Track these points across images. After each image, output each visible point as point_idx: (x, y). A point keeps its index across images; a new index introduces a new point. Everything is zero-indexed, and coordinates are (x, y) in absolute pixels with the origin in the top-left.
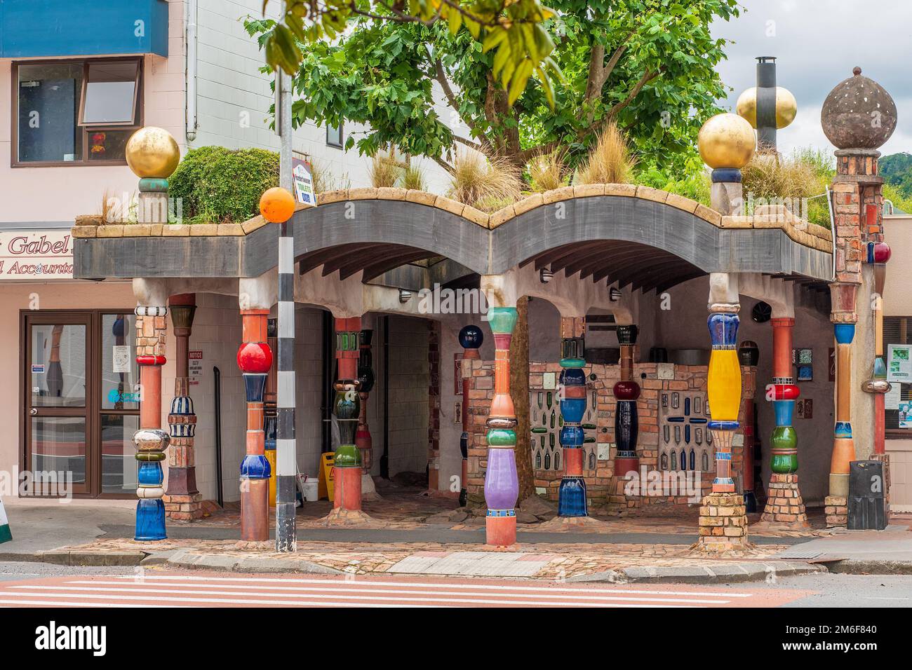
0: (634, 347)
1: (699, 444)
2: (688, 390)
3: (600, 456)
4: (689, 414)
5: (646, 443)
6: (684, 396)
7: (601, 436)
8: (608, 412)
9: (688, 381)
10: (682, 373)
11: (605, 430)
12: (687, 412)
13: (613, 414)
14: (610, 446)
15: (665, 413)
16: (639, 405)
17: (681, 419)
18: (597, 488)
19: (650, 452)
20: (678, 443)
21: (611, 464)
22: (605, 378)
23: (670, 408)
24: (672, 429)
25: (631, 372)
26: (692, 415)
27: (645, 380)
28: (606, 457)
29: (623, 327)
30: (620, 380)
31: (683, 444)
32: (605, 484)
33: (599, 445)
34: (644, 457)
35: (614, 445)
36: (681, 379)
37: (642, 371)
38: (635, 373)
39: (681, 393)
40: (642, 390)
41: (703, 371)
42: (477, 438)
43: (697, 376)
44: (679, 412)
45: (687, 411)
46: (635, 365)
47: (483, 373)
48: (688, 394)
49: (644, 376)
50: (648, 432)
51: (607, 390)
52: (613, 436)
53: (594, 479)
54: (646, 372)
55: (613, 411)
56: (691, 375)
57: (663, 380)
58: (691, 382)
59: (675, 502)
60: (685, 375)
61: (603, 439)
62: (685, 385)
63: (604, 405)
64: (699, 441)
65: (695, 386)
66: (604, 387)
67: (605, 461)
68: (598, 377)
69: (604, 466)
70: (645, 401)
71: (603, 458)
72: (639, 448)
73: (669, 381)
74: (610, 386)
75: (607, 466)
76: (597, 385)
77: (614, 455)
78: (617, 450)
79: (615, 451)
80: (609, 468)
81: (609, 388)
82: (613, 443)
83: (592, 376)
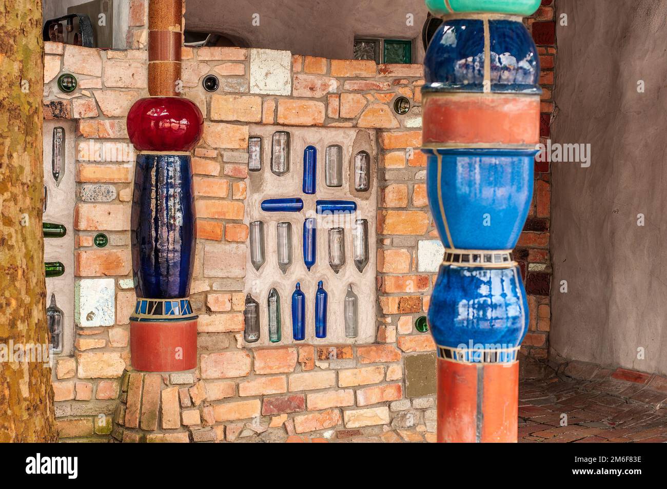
1: (336, 268)
2: (323, 126)
3: (90, 317)
4: (314, 192)
5: (212, 273)
6: (304, 140)
7: (91, 257)
8: (112, 188)
9: (326, 100)
10: (311, 77)
11: (101, 239)
12: (309, 186)
13: (127, 194)
14: (117, 285)
15: (257, 186)
16: (198, 166)
17: (295, 205)
18: (79, 409)
19: (227, 297)
20: (284, 267)
21: (120, 337)
22: (104, 88)
23: (268, 174)
24: (271, 231)
25: (177, 72)
26: (323, 192)
27: (216, 96)
28: (103, 318)
30: (146, 95)
31: (298, 270)
32: (101, 395)
33: (85, 282)
34: (210, 311)
35: (129, 283)
36: (309, 94)
37: (205, 71)
38: (185, 75)
39: (295, 132)
40: (206, 124)
41: (364, 74)
43: (347, 86)
44: (290, 186)
45: (309, 181)
46: (188, 52)
48: (313, 137)
49: (211, 83)
50: (219, 241)
51: (107, 123)
52: (126, 257)
53: (70, 385)
54: (219, 71)
55: (127, 184)
56: (333, 85)
57: (263, 96)
58: (334, 102)
59: (290, 428)
60: (318, 83)
61: (96, 268)
62: (316, 112)
63: (105, 168)
64: (336, 261)
65: (343, 115)
66: (101, 114)
67: (105, 331)
68: (83, 83)
69: (102, 343)
70: (214, 154)
71: (96, 322)
72: (197, 287)
73: (276, 98)
74: (117, 112)
75: (108, 342)
76: (77, 107)
77: (128, 311)
78: (138, 296)
79: (132, 298)
80: (114, 349)
81: (113, 117)
82: (126, 276)
83: (66, 82)
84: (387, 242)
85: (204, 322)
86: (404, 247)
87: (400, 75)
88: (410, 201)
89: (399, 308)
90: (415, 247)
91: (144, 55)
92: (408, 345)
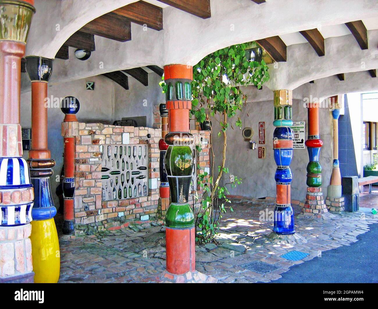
7: (153, 174)
8: (156, 159)
11: (155, 170)
13: (159, 160)
14: (157, 180)
21: (158, 191)
22: (155, 137)
30: (161, 138)
32: (155, 204)
33: (153, 180)
35: (159, 179)
42: (81, 182)
47: (86, 132)
52: (159, 174)
53: (150, 202)
55: (159, 158)
61: (154, 176)
63: (155, 154)
66: (154, 143)
68: (151, 136)
71: (154, 188)
75: (156, 192)
76: (151, 142)
77: (159, 185)
78: (161, 182)
79: (160, 182)
80: (157, 194)
81: (156, 143)
82: (159, 178)
83: (149, 136)
90: (204, 169)
91: (161, 130)
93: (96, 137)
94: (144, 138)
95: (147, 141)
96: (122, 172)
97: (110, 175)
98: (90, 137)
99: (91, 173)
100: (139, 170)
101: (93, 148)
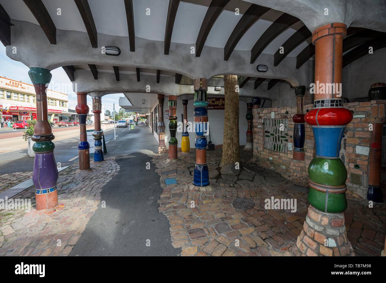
0: (304, 97)
5: (308, 145)
7: (289, 139)
8: (291, 129)
11: (291, 137)
22: (292, 113)
25: (302, 109)
29: (297, 87)
30: (296, 114)
33: (289, 143)
34: (307, 152)
37: (307, 109)
38: (304, 110)
46: (304, 106)
50: (309, 139)
52: (293, 140)
61: (290, 141)
63: (291, 126)
67: (291, 151)
68: (289, 113)
69: (290, 153)
71: (290, 149)
72: (305, 147)
76: (288, 116)
77: (293, 149)
79: (294, 146)
80: (292, 154)
82: (293, 143)
83: (287, 113)
84: (347, 145)
85: (306, 153)
86: (351, 147)
87: (351, 105)
88: (354, 135)
89: (349, 161)
90: (355, 147)
92: (352, 171)
93: (261, 115)
94: (284, 114)
95: (286, 116)
96: (275, 135)
97: (270, 135)
98: (258, 115)
99: (259, 132)
100: (285, 135)
101: (259, 120)
